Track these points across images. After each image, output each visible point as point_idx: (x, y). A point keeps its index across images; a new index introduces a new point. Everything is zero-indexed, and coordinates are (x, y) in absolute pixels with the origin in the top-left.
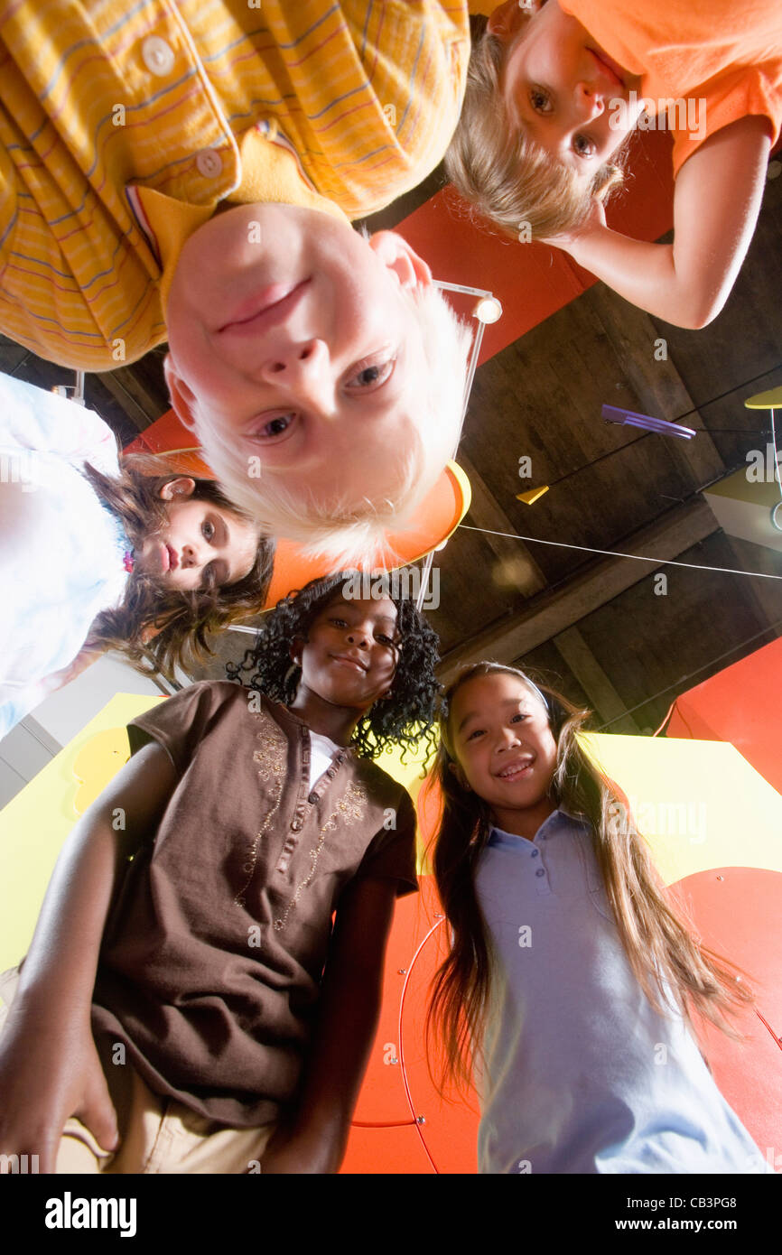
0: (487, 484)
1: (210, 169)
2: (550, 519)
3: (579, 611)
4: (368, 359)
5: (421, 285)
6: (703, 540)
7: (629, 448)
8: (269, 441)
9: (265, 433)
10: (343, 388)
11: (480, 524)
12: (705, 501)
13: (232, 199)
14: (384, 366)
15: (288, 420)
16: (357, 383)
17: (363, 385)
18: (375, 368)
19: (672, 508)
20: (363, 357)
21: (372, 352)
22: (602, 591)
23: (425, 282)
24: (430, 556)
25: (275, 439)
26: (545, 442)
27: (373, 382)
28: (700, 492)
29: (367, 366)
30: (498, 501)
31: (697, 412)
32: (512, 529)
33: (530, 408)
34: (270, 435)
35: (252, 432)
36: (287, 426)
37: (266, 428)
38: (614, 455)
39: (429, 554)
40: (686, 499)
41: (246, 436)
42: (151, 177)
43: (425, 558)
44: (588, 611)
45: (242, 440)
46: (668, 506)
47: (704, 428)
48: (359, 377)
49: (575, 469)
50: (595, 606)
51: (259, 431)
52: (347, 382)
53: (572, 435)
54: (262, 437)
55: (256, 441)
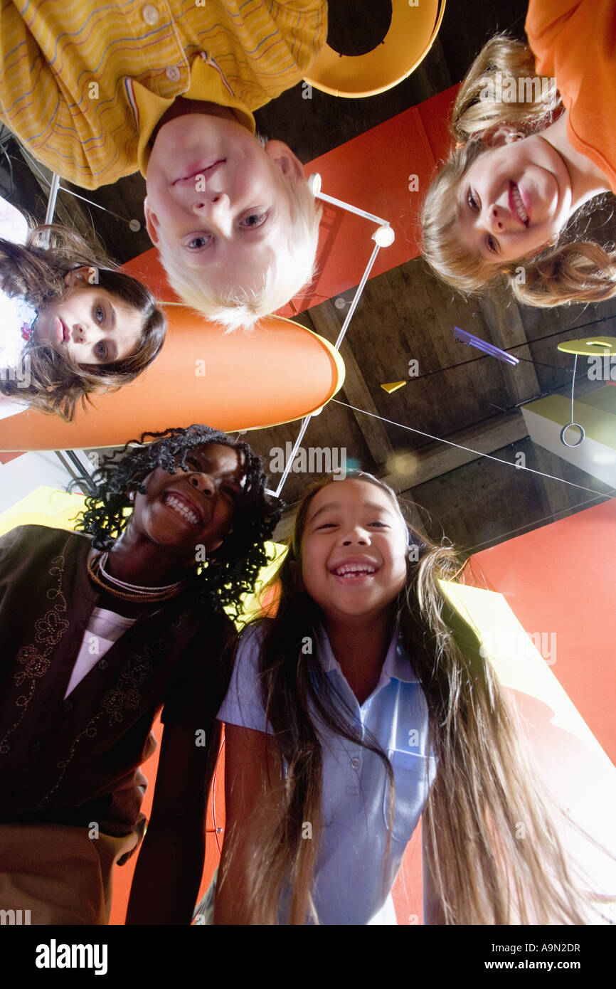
0: (362, 371)
2: (405, 406)
3: (415, 480)
4: (252, 209)
6: (514, 443)
7: (474, 363)
8: (194, 250)
9: (192, 245)
10: (238, 224)
11: (351, 402)
12: (521, 414)
14: (262, 216)
15: (206, 239)
16: (245, 223)
17: (249, 225)
18: (256, 216)
19: (496, 415)
20: (249, 208)
21: (255, 205)
22: (434, 468)
24: (308, 417)
25: (198, 250)
26: (411, 347)
27: (254, 224)
28: (519, 406)
29: (252, 214)
30: (368, 387)
31: (527, 346)
32: (375, 409)
33: (405, 319)
34: (195, 247)
35: (186, 243)
36: (205, 243)
37: (193, 242)
38: (461, 366)
39: (307, 416)
40: (508, 409)
41: (184, 246)
42: (140, 76)
43: (304, 419)
45: (180, 248)
46: (493, 413)
47: (531, 359)
48: (247, 220)
49: (431, 372)
50: (426, 478)
51: (189, 243)
52: (240, 221)
53: (433, 346)
54: (191, 248)
55: (188, 249)
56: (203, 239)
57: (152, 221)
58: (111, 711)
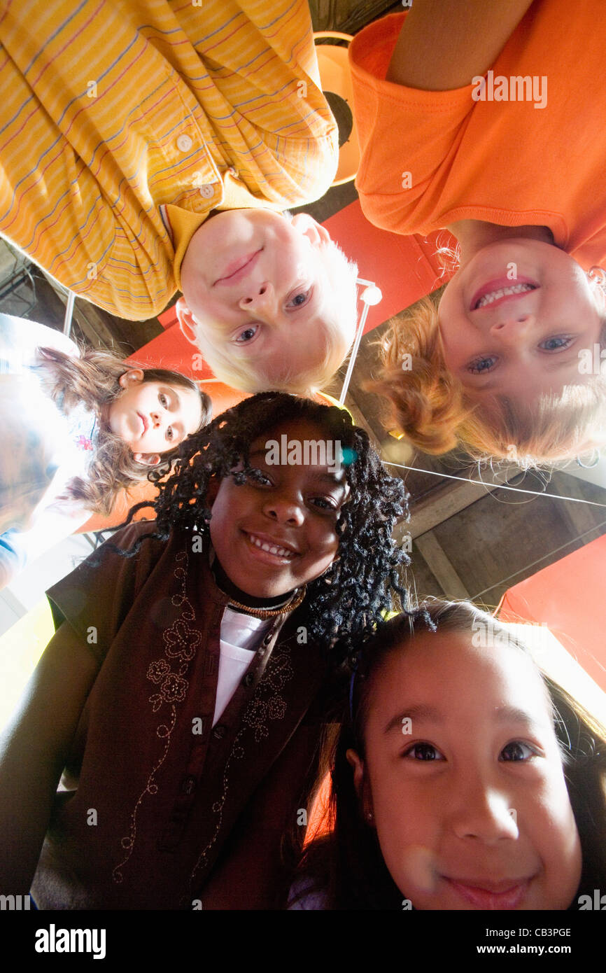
0: (367, 421)
1: (207, 194)
3: (435, 520)
4: (297, 289)
5: (324, 243)
8: (245, 343)
9: (241, 339)
10: (284, 308)
13: (219, 209)
14: (307, 293)
15: (254, 329)
16: (292, 304)
17: (296, 305)
18: (302, 294)
20: (295, 289)
21: (299, 285)
22: (453, 505)
23: (326, 241)
25: (248, 342)
27: (301, 303)
29: (297, 293)
34: (245, 340)
35: (234, 338)
36: (254, 334)
37: (242, 335)
41: (231, 342)
44: (442, 520)
45: (228, 344)
48: (293, 301)
50: (447, 516)
51: (238, 338)
52: (287, 304)
54: (240, 342)
55: (236, 343)
56: (251, 330)
57: (186, 323)
58: (253, 725)
